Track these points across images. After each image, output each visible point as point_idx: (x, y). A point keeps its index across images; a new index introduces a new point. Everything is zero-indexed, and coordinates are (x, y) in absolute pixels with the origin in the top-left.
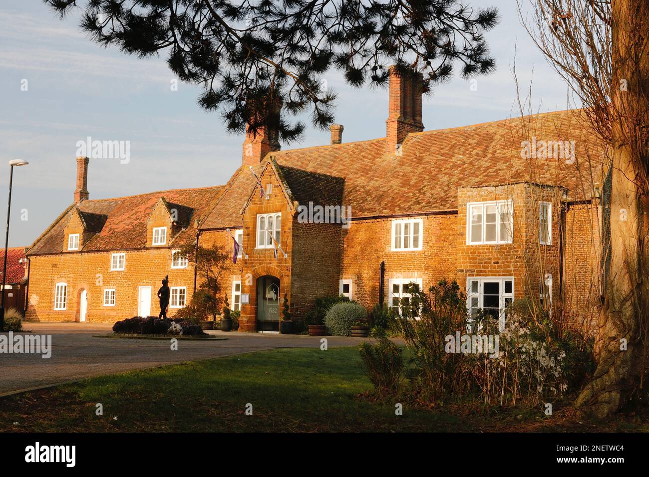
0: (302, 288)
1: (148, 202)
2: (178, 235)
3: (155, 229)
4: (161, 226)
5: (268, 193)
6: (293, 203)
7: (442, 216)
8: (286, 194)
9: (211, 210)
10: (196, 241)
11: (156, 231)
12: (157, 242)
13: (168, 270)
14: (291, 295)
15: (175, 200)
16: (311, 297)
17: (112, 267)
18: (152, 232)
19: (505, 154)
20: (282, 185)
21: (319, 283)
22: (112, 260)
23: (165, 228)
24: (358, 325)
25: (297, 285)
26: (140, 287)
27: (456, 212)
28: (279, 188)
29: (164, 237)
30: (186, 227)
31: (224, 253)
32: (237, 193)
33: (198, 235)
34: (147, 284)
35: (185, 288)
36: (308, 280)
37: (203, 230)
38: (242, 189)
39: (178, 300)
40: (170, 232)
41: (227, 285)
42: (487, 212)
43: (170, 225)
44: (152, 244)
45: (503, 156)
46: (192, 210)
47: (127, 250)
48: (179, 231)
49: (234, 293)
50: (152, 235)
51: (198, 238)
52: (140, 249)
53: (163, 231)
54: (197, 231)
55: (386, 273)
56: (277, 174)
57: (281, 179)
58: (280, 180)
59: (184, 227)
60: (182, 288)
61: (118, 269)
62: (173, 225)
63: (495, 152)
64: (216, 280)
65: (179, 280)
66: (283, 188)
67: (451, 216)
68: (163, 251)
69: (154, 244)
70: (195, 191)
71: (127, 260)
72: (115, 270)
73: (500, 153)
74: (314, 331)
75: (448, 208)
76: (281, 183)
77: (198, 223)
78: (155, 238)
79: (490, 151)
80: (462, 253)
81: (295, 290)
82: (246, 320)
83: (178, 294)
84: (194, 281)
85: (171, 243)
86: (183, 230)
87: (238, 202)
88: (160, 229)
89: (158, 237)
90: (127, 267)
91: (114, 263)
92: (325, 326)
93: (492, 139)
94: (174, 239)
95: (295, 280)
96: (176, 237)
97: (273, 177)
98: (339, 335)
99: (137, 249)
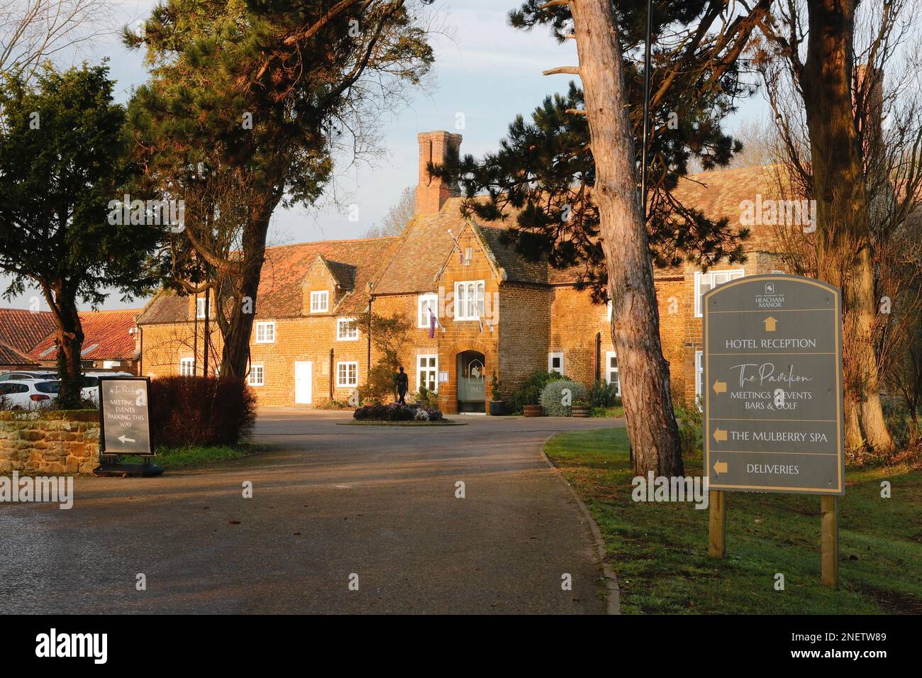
0: (510, 364)
1: (293, 257)
2: (342, 300)
3: (312, 293)
4: (321, 290)
5: (467, 258)
6: (498, 270)
7: (665, 282)
8: (489, 260)
9: (383, 270)
10: (368, 308)
11: (314, 295)
12: (317, 309)
13: (333, 341)
14: (499, 373)
15: (329, 255)
16: (519, 374)
17: (257, 338)
18: (309, 297)
19: (733, 211)
20: (484, 249)
21: (527, 358)
22: (257, 330)
23: (327, 292)
24: (580, 404)
25: (504, 361)
26: (296, 362)
27: (682, 279)
28: (481, 252)
29: (325, 303)
30: (351, 290)
31: (404, 322)
32: (415, 249)
33: (370, 301)
34: (306, 359)
35: (356, 363)
36: (515, 355)
37: (376, 295)
38: (419, 244)
39: (347, 378)
40: (333, 296)
41: (409, 359)
42: (716, 281)
43: (333, 288)
44: (310, 311)
45: (732, 213)
46: (354, 268)
47: (277, 318)
48: (343, 296)
49: (419, 369)
50: (310, 300)
51: (370, 305)
52: (296, 317)
53: (324, 297)
54: (369, 296)
55: (602, 346)
56: (477, 237)
57: (483, 242)
58: (481, 244)
59: (349, 290)
60: (352, 363)
61: (266, 341)
62: (337, 289)
63: (721, 208)
64: (396, 354)
65: (348, 354)
66: (486, 253)
67: (675, 282)
68: (325, 320)
69: (313, 311)
70: (354, 243)
71: (277, 330)
72: (261, 342)
73: (727, 210)
74: (531, 411)
75: (672, 274)
76: (483, 248)
77: (370, 286)
78: (314, 304)
79: (717, 207)
80: (690, 325)
81: (502, 367)
82: (446, 400)
83: (347, 371)
84: (367, 355)
85: (335, 310)
86: (348, 293)
87: (417, 260)
88: (320, 293)
89: (317, 303)
90: (277, 338)
91: (259, 333)
92: (541, 407)
93: (718, 193)
94: (338, 306)
95: (502, 356)
96: (340, 302)
97: (473, 240)
98: (557, 415)
99: (291, 317)
